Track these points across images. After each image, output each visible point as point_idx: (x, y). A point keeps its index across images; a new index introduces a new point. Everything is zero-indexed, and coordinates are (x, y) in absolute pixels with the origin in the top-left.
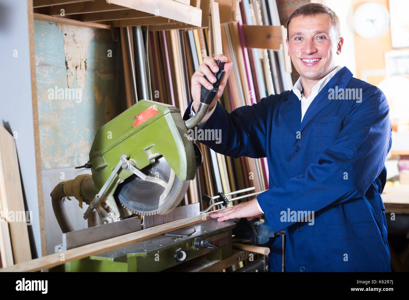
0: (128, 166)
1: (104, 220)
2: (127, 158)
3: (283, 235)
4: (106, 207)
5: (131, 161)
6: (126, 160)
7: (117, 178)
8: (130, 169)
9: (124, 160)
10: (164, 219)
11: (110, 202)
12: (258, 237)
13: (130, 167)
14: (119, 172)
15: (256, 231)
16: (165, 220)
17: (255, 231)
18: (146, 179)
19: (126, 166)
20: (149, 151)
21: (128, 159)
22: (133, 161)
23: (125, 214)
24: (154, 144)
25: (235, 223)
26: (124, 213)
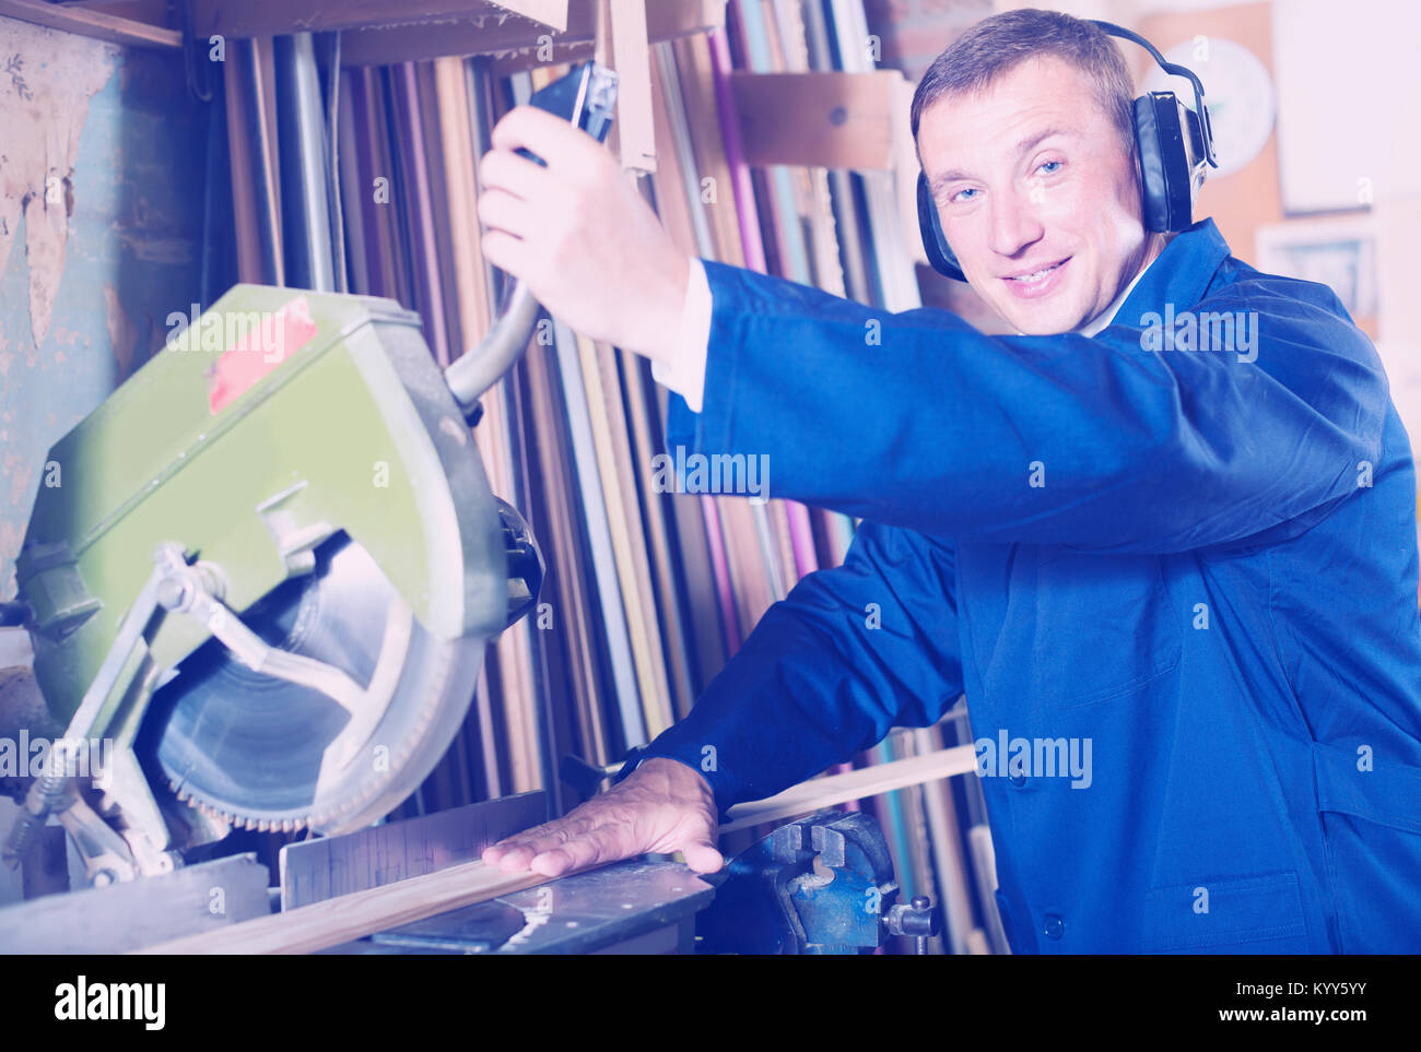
0: (184, 592)
1: (98, 868)
2: (184, 556)
3: (920, 938)
4: (107, 804)
5: (204, 573)
6: (180, 565)
7: (147, 663)
8: (193, 608)
9: (171, 566)
10: (383, 865)
11: (121, 779)
12: (809, 945)
13: (194, 597)
14: (149, 632)
15: (800, 917)
16: (387, 868)
17: (795, 918)
18: (266, 662)
19: (178, 590)
20: (283, 518)
21: (192, 561)
22: (211, 573)
23: (195, 833)
24: (304, 484)
25: (708, 887)
26: (189, 828)
